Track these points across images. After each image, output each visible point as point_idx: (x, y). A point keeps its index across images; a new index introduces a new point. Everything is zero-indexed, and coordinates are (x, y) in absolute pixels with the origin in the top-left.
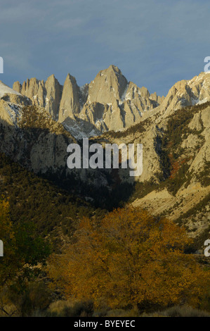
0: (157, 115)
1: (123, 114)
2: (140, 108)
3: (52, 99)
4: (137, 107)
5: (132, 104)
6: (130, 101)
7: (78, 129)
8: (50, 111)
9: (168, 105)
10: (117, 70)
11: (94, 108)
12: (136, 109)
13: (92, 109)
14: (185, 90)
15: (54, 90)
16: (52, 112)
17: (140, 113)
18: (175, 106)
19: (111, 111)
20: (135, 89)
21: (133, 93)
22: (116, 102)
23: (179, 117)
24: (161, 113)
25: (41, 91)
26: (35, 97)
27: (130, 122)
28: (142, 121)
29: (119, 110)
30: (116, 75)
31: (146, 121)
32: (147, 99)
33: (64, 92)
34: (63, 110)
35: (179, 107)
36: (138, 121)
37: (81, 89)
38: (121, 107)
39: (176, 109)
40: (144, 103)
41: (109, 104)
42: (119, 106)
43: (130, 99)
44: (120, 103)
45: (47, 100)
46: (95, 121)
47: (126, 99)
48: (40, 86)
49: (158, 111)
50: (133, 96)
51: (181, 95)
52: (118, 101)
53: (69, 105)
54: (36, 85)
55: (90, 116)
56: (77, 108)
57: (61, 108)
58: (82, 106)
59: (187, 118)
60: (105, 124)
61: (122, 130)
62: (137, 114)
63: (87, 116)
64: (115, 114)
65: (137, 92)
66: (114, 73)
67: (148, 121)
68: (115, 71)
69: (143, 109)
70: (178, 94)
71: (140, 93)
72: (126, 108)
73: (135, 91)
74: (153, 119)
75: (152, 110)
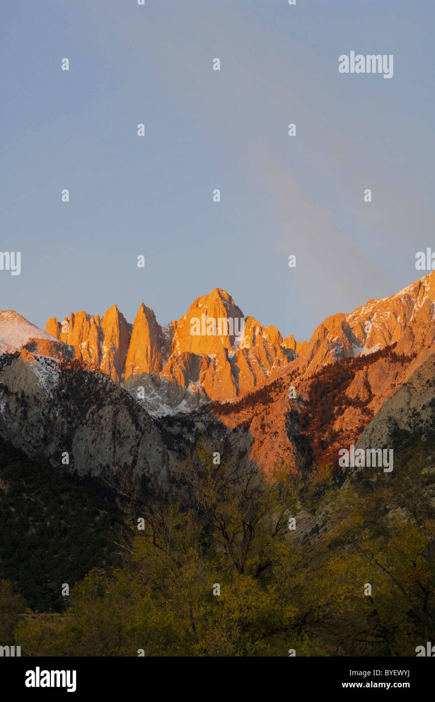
0: (293, 374)
1: (234, 372)
2: (265, 361)
3: (113, 349)
4: (259, 362)
5: (251, 356)
6: (247, 350)
7: (157, 400)
8: (110, 368)
9: (312, 356)
10: (226, 297)
11: (185, 363)
12: (258, 365)
13: (181, 364)
14: (341, 331)
15: (116, 331)
16: (114, 370)
17: (265, 371)
18: (324, 359)
19: (215, 367)
20: (258, 330)
21: (254, 336)
22: (223, 354)
23: (330, 378)
24: (300, 371)
25: (94, 333)
26: (84, 344)
27: (248, 386)
28: (268, 384)
29: (228, 365)
30: (225, 305)
31: (274, 384)
32: (277, 346)
33: (134, 335)
34: (133, 367)
35: (331, 360)
36: (260, 386)
37: (164, 331)
38: (232, 361)
39: (325, 364)
40: (272, 353)
41: (212, 356)
42: (228, 359)
43: (248, 346)
44: (231, 354)
45: (105, 349)
46: (187, 385)
47: (242, 348)
48: (93, 326)
49: (295, 368)
50: (254, 342)
51: (335, 339)
52: (226, 350)
53: (143, 358)
54: (86, 324)
55: (177, 375)
56: (157, 362)
57: (129, 363)
58: (166, 359)
59: (343, 379)
60: (204, 390)
61: (232, 399)
62: (259, 373)
63: (174, 377)
64: (221, 372)
65: (260, 334)
66: (221, 302)
67: (278, 386)
68: (222, 298)
69: (271, 363)
70: (329, 337)
71: (265, 336)
72: (241, 363)
73: (257, 333)
74: (287, 381)
75: (285, 365)
